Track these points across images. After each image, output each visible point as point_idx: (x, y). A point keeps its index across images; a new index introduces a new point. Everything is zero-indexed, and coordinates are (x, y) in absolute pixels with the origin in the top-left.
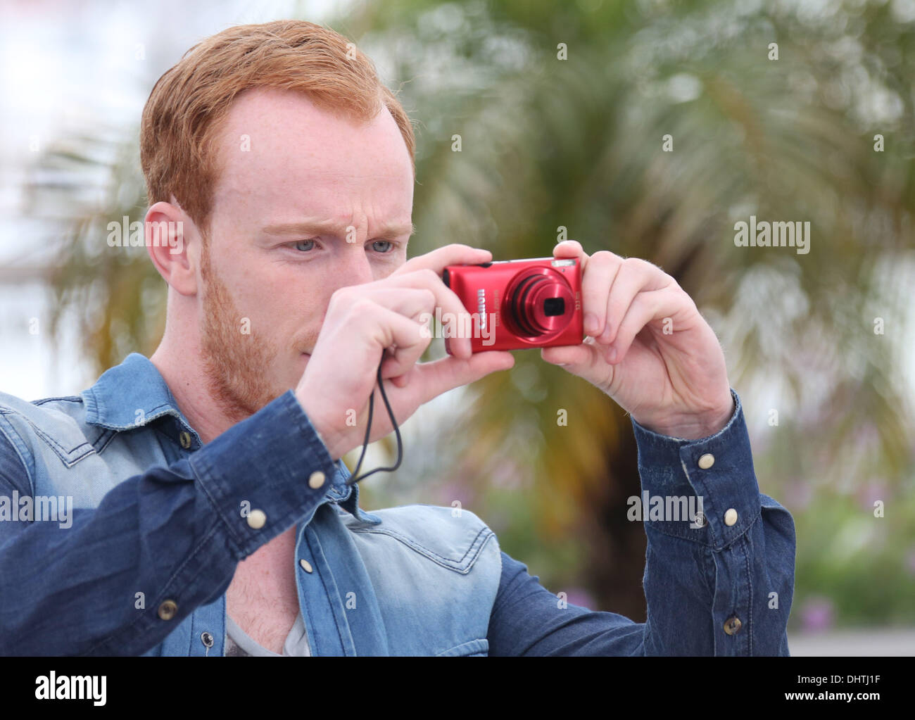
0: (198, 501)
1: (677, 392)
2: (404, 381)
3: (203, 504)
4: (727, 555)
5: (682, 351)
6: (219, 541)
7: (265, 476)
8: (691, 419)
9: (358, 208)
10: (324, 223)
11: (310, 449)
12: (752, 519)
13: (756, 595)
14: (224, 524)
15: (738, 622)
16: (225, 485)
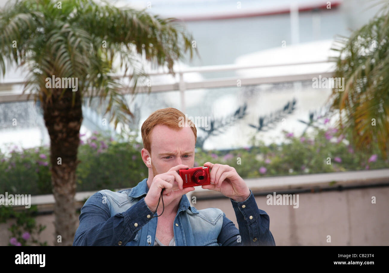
0: (124, 221)
1: (235, 192)
2: (169, 195)
3: (125, 222)
4: (251, 225)
5: (235, 184)
6: (129, 229)
7: (138, 216)
8: (241, 198)
9: (178, 149)
10: (171, 153)
11: (146, 210)
12: (257, 217)
13: (259, 233)
14: (130, 226)
15: (256, 239)
16: (129, 218)
